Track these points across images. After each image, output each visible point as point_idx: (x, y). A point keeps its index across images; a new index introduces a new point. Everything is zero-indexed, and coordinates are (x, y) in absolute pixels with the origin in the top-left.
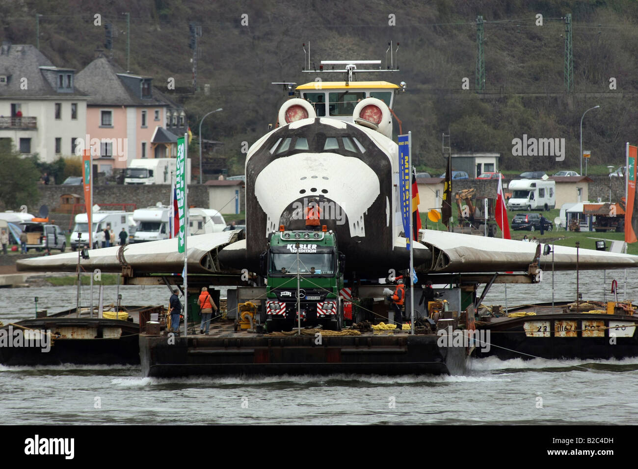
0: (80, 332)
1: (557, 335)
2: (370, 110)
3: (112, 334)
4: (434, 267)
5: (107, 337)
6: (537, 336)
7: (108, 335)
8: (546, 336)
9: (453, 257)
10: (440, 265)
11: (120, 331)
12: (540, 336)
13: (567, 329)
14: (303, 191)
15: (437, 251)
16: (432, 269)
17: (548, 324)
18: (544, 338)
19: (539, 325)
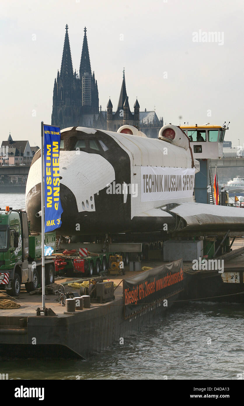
2: (169, 132)
4: (177, 228)
8: (237, 282)
9: (189, 222)
10: (181, 227)
15: (179, 217)
16: (176, 230)
17: (238, 274)
19: (232, 274)
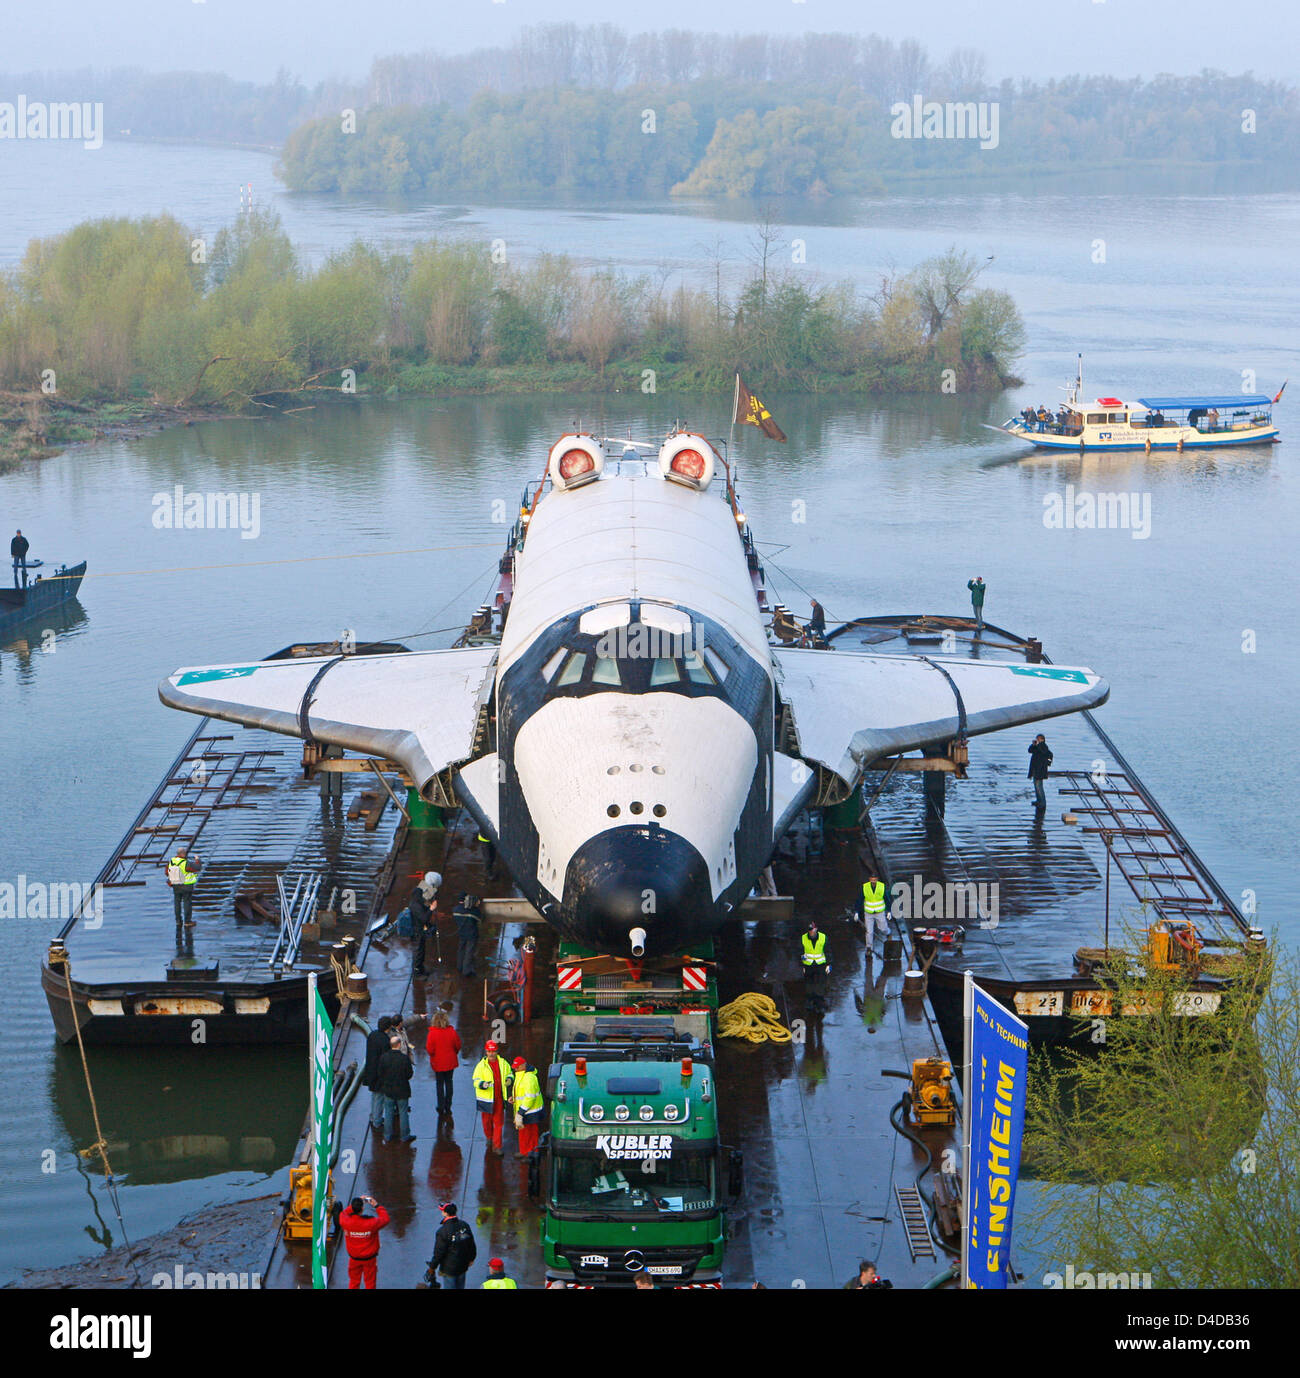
0: (192, 1003)
1: (1074, 1012)
3: (253, 1006)
4: (821, 801)
5: (244, 1012)
6: (1038, 1014)
7: (245, 1008)
8: (1053, 1014)
10: (832, 797)
11: (267, 1002)
12: (1044, 1014)
13: (1094, 1003)
14: (613, 811)
15: (828, 772)
16: (819, 803)
17: (1059, 996)
18: (1050, 1018)
19: (1041, 996)
